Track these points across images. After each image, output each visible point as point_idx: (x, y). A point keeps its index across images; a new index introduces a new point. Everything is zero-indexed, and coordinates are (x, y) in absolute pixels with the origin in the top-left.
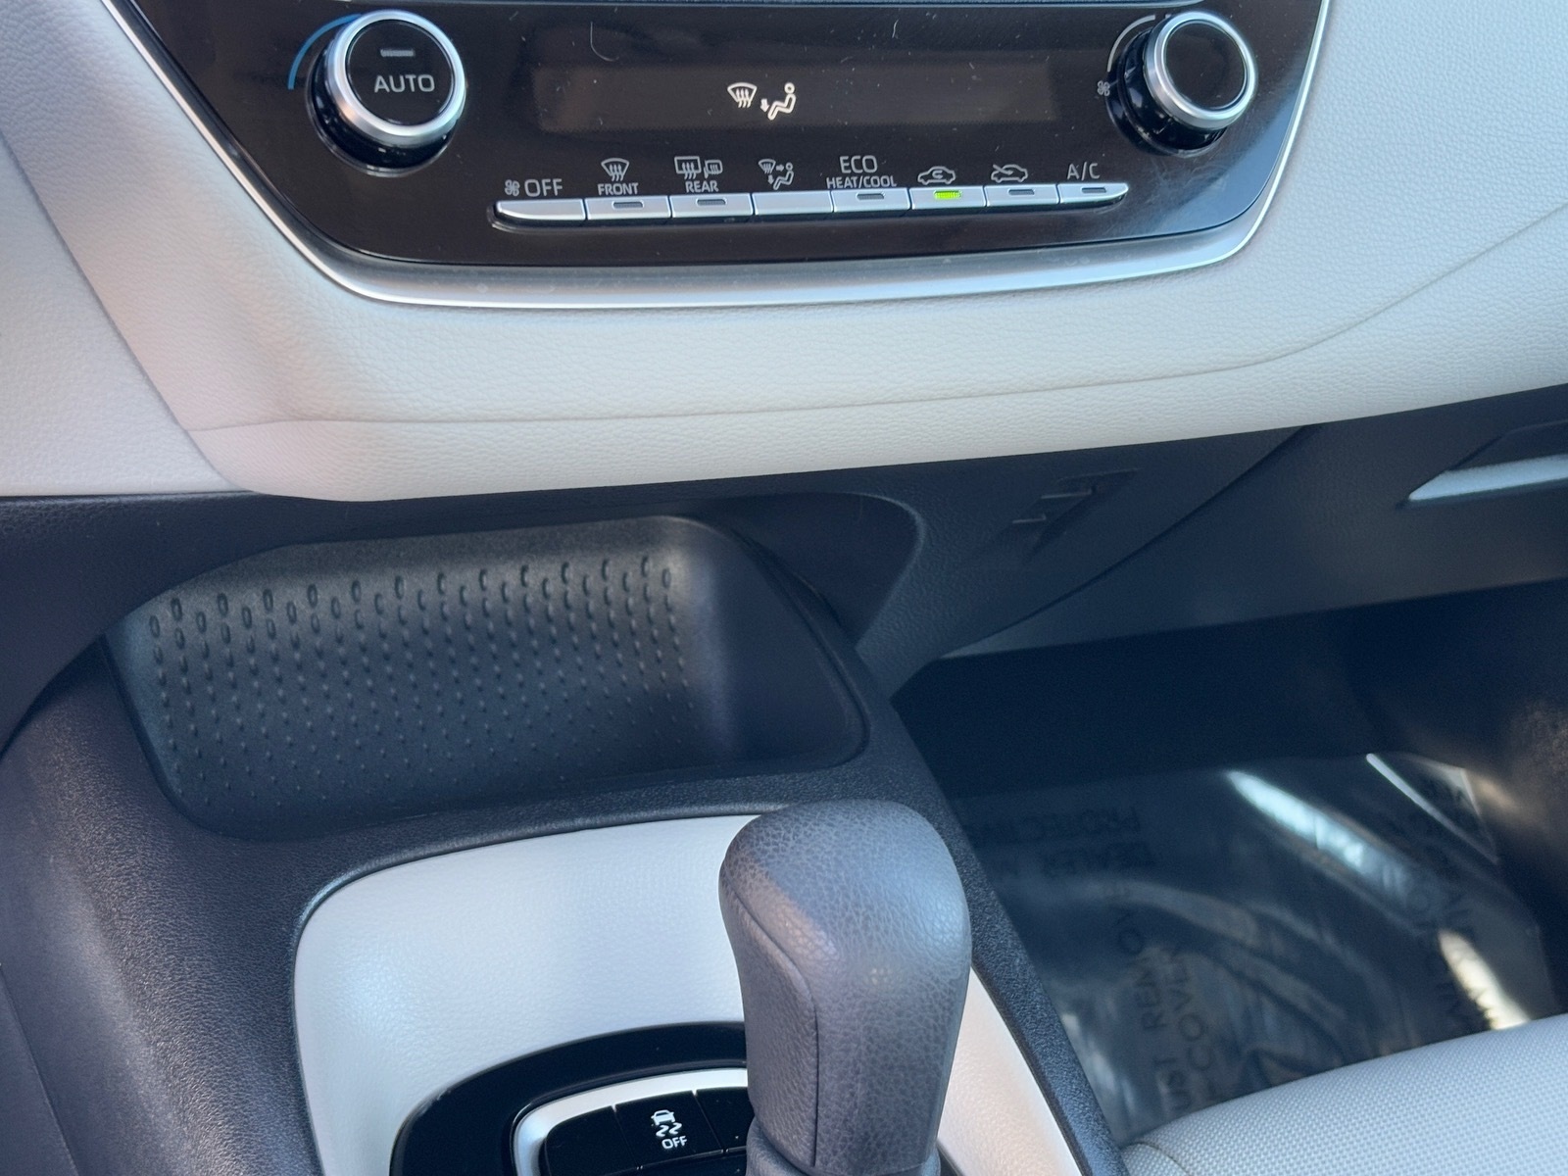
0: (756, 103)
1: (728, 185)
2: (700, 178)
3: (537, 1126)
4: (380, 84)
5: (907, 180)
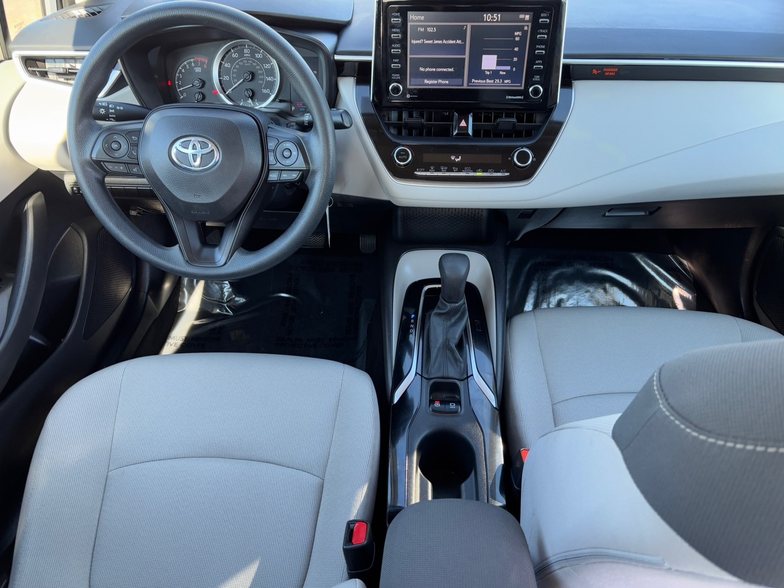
0: (455, 158)
1: (448, 171)
2: (444, 170)
4: (400, 157)
5: (474, 171)
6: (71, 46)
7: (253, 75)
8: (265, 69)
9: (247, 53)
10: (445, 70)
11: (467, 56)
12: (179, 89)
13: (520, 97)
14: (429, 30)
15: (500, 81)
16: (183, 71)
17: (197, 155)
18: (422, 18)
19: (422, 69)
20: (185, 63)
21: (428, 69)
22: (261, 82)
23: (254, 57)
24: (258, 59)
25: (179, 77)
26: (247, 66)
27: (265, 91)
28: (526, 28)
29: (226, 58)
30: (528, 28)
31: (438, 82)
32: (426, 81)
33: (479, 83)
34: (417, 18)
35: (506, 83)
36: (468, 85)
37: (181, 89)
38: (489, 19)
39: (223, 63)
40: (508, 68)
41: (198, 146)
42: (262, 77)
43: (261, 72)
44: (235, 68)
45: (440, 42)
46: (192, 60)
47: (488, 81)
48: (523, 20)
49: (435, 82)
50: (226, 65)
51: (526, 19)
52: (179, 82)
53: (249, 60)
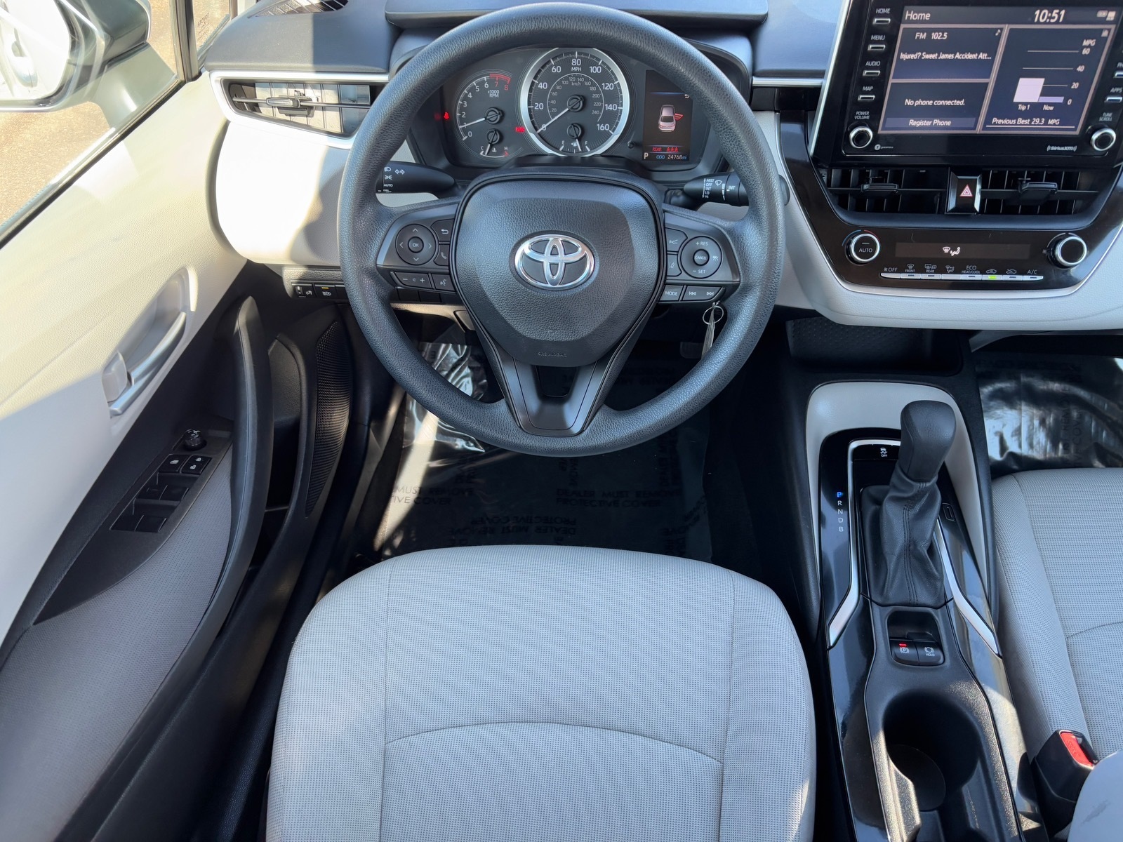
0: (950, 251)
1: (937, 272)
2: (930, 269)
3: (854, 445)
4: (861, 250)
5: (983, 273)
6: (310, 65)
7: (585, 100)
8: (604, 91)
9: (576, 66)
10: (949, 103)
11: (992, 81)
12: (462, 124)
13: (1071, 148)
14: (935, 36)
15: (1040, 122)
16: (470, 96)
17: (558, 264)
18: (927, 16)
19: (909, 102)
20: (474, 83)
21: (920, 102)
22: (596, 112)
23: (586, 71)
24: (595, 76)
25: (462, 106)
26: (575, 86)
27: (602, 127)
28: (1105, 34)
29: (541, 73)
30: (1109, 34)
31: (932, 124)
32: (912, 122)
33: (1004, 124)
34: (918, 17)
35: (1050, 125)
36: (984, 128)
38: (1043, 18)
39: (536, 82)
40: (1060, 100)
41: (561, 249)
42: (598, 104)
43: (597, 96)
44: (554, 90)
45: (950, 56)
46: (485, 78)
47: (1020, 121)
48: (1103, 21)
49: (928, 123)
50: (541, 86)
51: (1108, 19)
52: (462, 114)
53: (579, 76)
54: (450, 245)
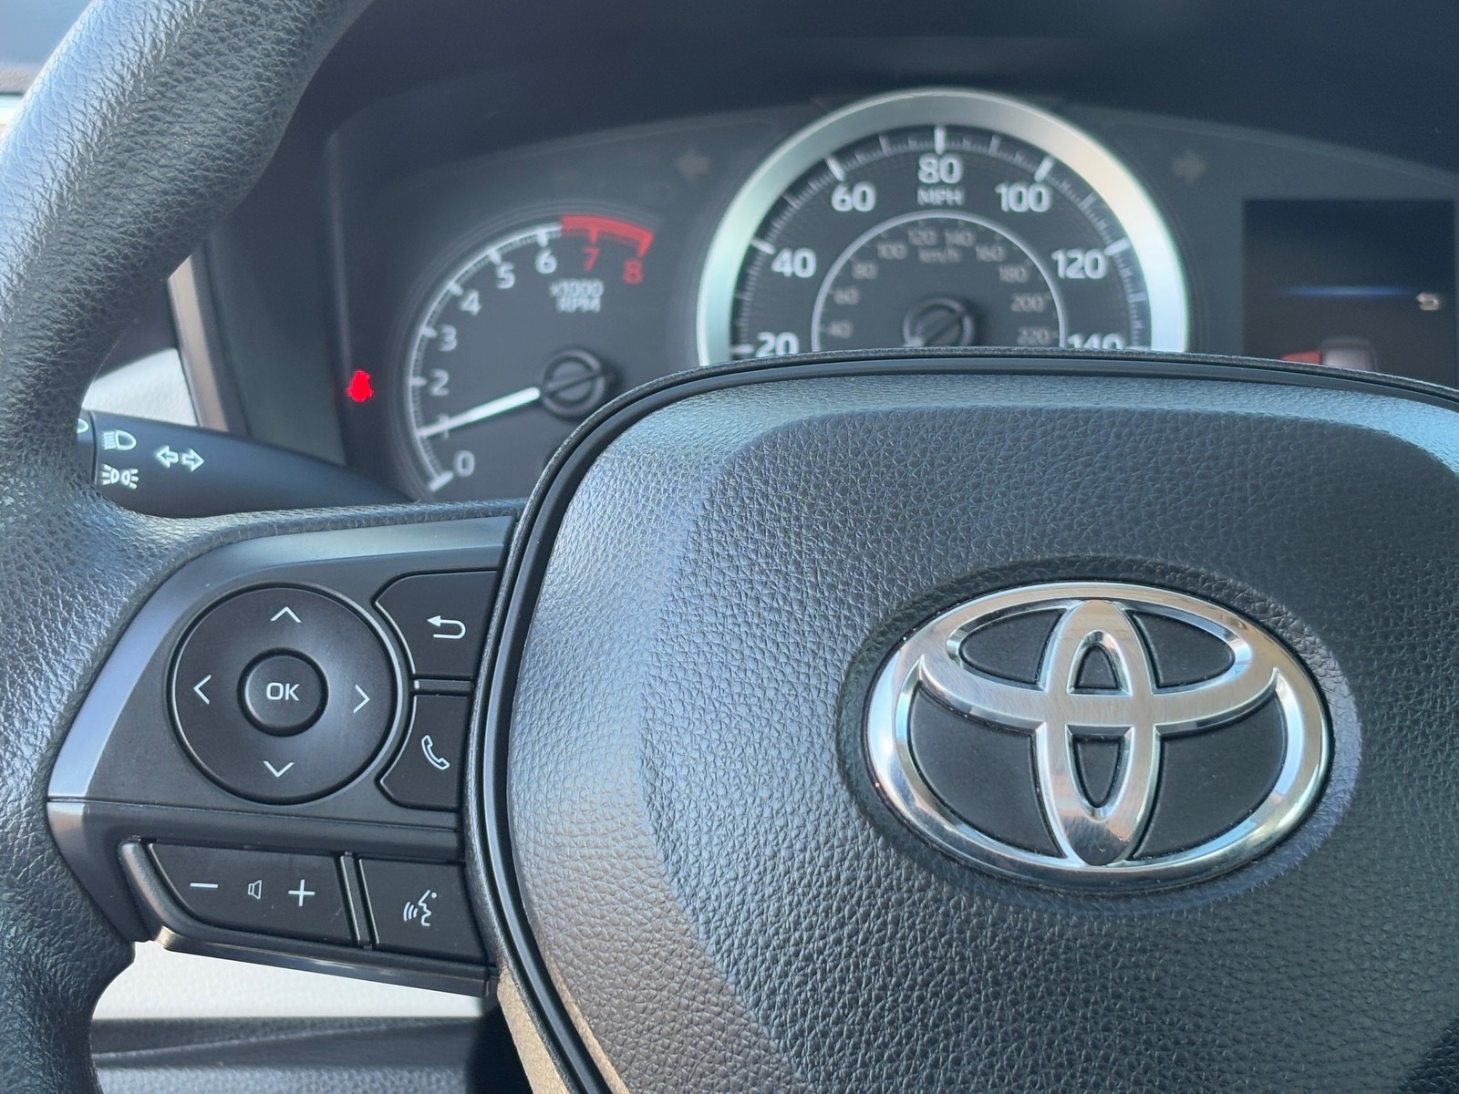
8: (1066, 286)
9: (941, 184)
12: (429, 420)
16: (472, 304)
17: (1118, 741)
20: (493, 253)
23: (984, 203)
24: (1023, 223)
25: (433, 345)
26: (935, 267)
29: (787, 216)
37: (446, 424)
39: (766, 248)
41: (1130, 659)
42: (1040, 336)
43: (1032, 303)
44: (845, 280)
46: (542, 234)
50: (786, 264)
52: (432, 381)
53: (952, 225)
54: (471, 696)
